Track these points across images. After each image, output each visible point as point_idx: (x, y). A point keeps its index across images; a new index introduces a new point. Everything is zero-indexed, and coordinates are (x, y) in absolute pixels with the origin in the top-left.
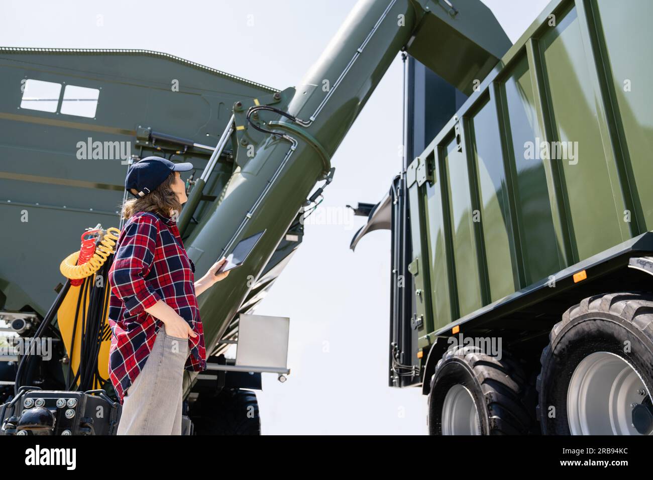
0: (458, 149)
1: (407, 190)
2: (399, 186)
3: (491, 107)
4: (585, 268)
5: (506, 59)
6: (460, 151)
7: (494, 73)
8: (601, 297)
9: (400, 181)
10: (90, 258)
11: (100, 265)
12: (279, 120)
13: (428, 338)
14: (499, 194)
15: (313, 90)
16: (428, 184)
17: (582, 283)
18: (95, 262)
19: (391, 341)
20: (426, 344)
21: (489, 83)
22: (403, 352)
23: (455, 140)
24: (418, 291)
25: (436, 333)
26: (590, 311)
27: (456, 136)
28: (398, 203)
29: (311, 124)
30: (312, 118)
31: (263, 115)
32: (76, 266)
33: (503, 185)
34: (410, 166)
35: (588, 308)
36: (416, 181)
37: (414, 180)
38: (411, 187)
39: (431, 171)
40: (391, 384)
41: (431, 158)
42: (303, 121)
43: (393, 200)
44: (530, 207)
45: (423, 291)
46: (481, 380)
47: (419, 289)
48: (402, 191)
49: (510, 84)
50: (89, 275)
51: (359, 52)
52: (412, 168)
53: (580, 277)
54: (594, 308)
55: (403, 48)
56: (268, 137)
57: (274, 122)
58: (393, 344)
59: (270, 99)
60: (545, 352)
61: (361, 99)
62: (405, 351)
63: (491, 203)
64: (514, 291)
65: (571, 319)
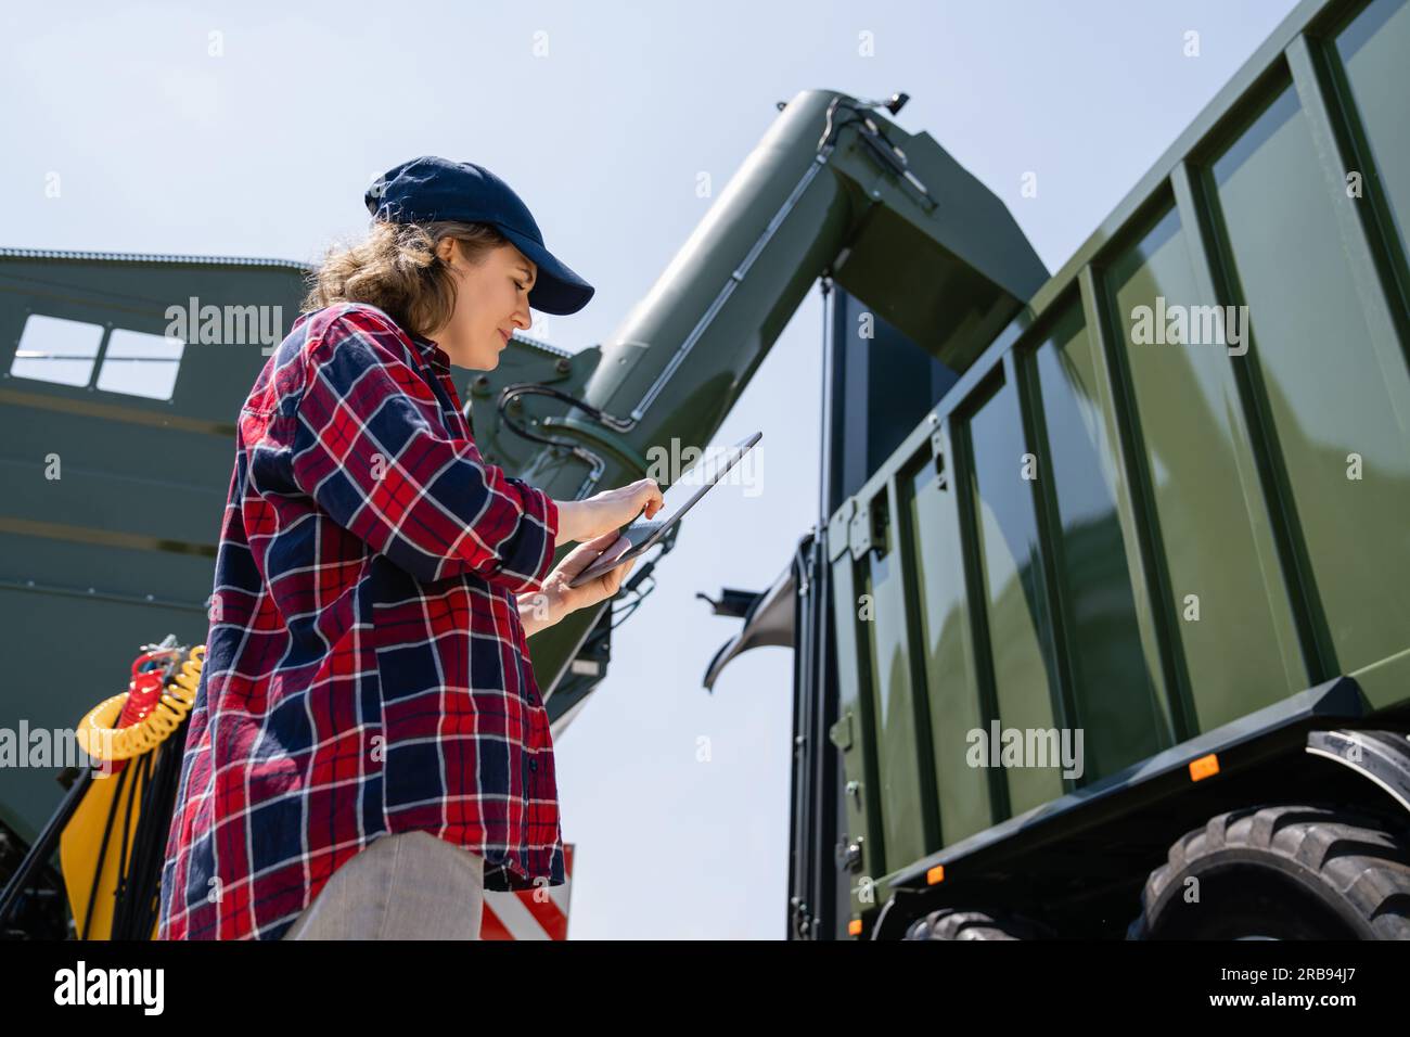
0: (939, 484)
1: (830, 566)
2: (812, 556)
3: (1007, 399)
4: (1217, 749)
5: (1040, 303)
6: (944, 487)
7: (1013, 332)
8: (1252, 813)
9: (814, 548)
10: (147, 713)
11: (169, 730)
12: (564, 415)
13: (876, 891)
14: (1025, 574)
15: (638, 356)
16: (873, 555)
17: (1208, 782)
18: (159, 721)
19: (791, 894)
20: (870, 904)
21: (1003, 350)
22: (817, 921)
23: (931, 466)
24: (851, 785)
25: (889, 880)
26: (1229, 845)
27: (935, 455)
28: (808, 592)
29: (632, 426)
30: (636, 415)
31: (533, 404)
32: (115, 731)
33: (1034, 555)
34: (837, 516)
35: (1225, 839)
36: (848, 549)
37: (843, 545)
38: (838, 559)
39: (880, 526)
41: (880, 500)
42: (618, 418)
43: (799, 586)
44: (1091, 606)
45: (862, 785)
47: (853, 780)
48: (818, 568)
49: (1046, 355)
50: (144, 751)
51: (735, 280)
52: (841, 518)
53: (1206, 768)
54: (1237, 838)
55: (825, 272)
56: (541, 450)
57: (556, 421)
58: (795, 900)
59: (549, 371)
61: (739, 375)
62: (822, 918)
63: (1007, 595)
64: (1061, 793)
65: (1189, 861)
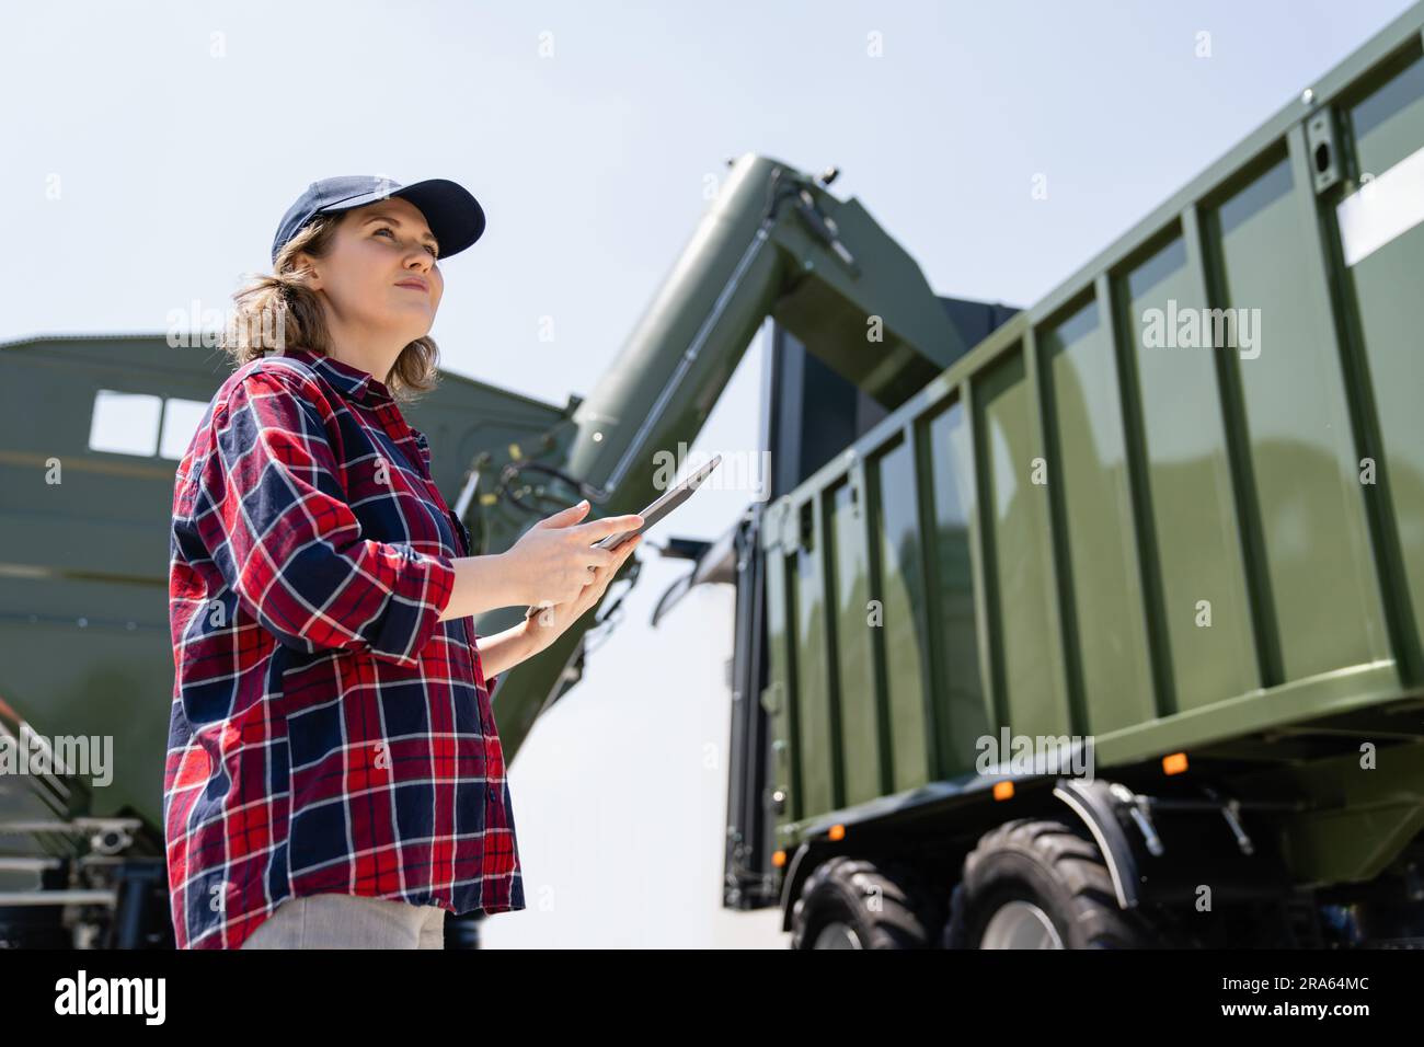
0: (853, 511)
1: (764, 553)
2: (749, 539)
4: (1011, 778)
6: (857, 515)
9: (751, 530)
13: (794, 832)
15: (611, 432)
16: (801, 553)
19: (729, 825)
20: (789, 842)
21: (905, 421)
22: (749, 849)
23: (848, 494)
24: (778, 745)
25: (807, 828)
27: (851, 486)
30: (611, 486)
35: (1010, 839)
36: (780, 542)
37: (777, 539)
39: (807, 529)
40: (726, 904)
41: (807, 509)
42: (597, 489)
45: (787, 746)
46: (870, 922)
47: (780, 741)
48: (754, 550)
52: (775, 513)
53: (1004, 791)
58: (732, 831)
60: (957, 891)
62: (754, 847)
65: (988, 852)
